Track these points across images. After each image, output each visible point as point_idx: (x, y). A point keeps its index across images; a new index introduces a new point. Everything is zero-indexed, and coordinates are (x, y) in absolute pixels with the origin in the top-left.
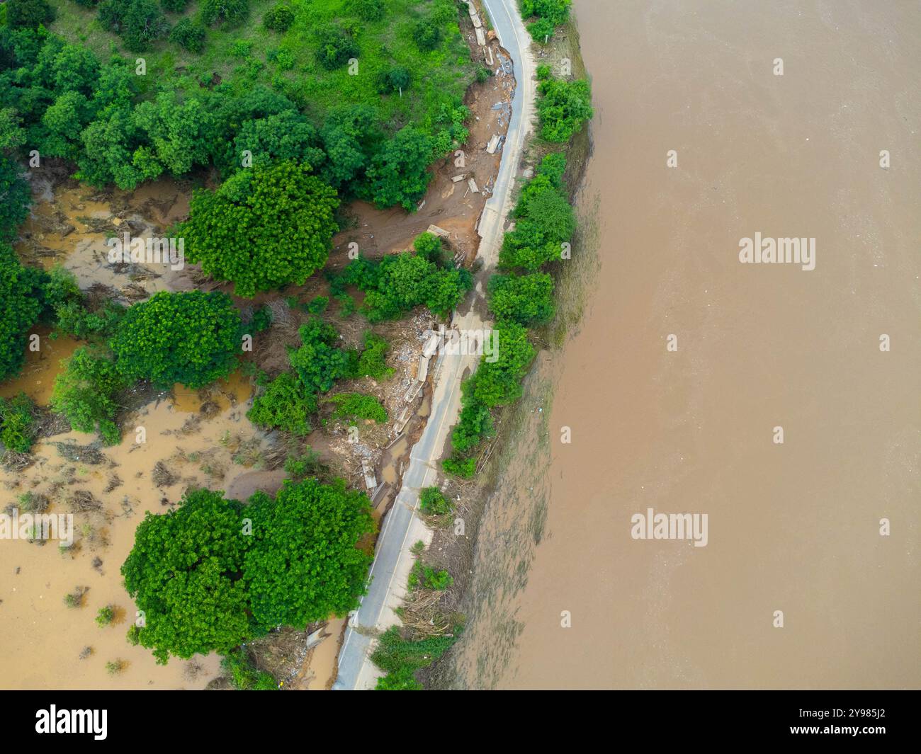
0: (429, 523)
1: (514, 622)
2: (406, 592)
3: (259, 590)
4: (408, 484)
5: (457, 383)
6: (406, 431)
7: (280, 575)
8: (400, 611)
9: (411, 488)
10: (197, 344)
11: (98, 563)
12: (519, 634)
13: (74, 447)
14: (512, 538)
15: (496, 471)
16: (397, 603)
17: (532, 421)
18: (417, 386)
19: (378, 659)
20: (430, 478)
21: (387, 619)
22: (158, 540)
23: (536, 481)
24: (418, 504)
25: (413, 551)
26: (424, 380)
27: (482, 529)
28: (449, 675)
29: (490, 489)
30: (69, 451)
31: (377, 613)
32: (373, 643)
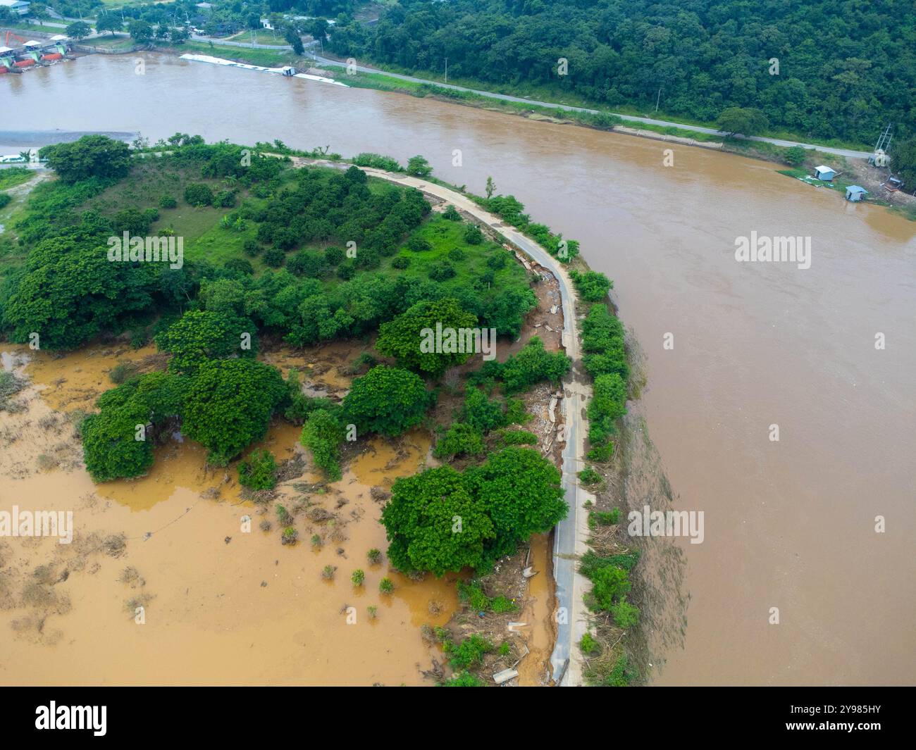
0: (590, 490)
1: (673, 547)
2: (589, 531)
3: (496, 502)
4: (567, 471)
5: (579, 417)
6: (551, 450)
7: (509, 490)
8: (589, 543)
9: (569, 473)
10: (405, 391)
11: (341, 552)
12: (681, 554)
13: (306, 485)
14: (652, 500)
15: (624, 464)
16: (586, 538)
17: (637, 436)
18: (551, 425)
19: (584, 572)
20: (581, 466)
21: (582, 549)
22: (412, 486)
23: (655, 467)
24: (578, 481)
25: (585, 507)
26: (554, 421)
27: (628, 497)
28: (640, 585)
29: (624, 474)
30: (303, 487)
31: (573, 545)
32: (577, 564)
